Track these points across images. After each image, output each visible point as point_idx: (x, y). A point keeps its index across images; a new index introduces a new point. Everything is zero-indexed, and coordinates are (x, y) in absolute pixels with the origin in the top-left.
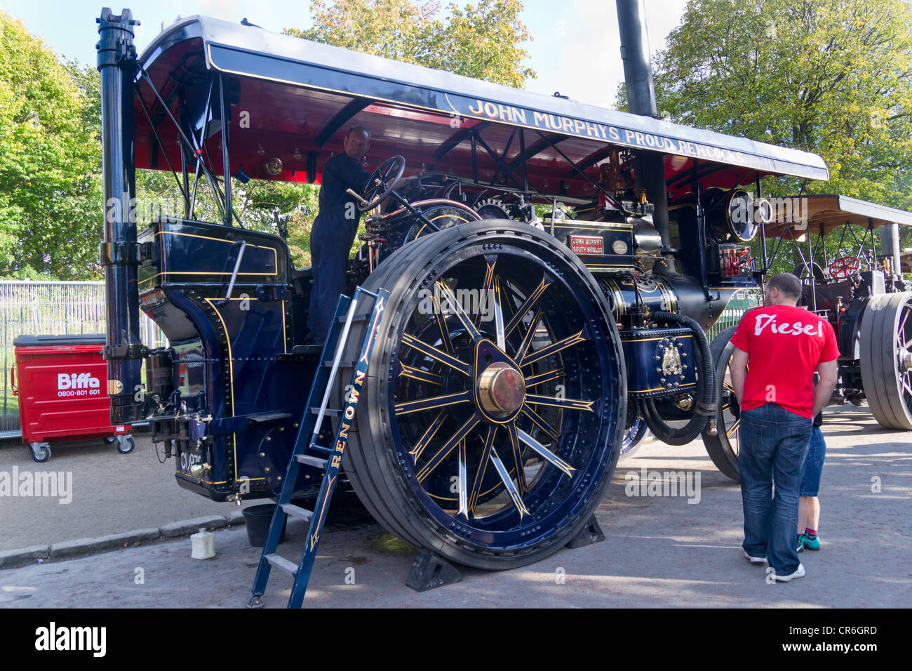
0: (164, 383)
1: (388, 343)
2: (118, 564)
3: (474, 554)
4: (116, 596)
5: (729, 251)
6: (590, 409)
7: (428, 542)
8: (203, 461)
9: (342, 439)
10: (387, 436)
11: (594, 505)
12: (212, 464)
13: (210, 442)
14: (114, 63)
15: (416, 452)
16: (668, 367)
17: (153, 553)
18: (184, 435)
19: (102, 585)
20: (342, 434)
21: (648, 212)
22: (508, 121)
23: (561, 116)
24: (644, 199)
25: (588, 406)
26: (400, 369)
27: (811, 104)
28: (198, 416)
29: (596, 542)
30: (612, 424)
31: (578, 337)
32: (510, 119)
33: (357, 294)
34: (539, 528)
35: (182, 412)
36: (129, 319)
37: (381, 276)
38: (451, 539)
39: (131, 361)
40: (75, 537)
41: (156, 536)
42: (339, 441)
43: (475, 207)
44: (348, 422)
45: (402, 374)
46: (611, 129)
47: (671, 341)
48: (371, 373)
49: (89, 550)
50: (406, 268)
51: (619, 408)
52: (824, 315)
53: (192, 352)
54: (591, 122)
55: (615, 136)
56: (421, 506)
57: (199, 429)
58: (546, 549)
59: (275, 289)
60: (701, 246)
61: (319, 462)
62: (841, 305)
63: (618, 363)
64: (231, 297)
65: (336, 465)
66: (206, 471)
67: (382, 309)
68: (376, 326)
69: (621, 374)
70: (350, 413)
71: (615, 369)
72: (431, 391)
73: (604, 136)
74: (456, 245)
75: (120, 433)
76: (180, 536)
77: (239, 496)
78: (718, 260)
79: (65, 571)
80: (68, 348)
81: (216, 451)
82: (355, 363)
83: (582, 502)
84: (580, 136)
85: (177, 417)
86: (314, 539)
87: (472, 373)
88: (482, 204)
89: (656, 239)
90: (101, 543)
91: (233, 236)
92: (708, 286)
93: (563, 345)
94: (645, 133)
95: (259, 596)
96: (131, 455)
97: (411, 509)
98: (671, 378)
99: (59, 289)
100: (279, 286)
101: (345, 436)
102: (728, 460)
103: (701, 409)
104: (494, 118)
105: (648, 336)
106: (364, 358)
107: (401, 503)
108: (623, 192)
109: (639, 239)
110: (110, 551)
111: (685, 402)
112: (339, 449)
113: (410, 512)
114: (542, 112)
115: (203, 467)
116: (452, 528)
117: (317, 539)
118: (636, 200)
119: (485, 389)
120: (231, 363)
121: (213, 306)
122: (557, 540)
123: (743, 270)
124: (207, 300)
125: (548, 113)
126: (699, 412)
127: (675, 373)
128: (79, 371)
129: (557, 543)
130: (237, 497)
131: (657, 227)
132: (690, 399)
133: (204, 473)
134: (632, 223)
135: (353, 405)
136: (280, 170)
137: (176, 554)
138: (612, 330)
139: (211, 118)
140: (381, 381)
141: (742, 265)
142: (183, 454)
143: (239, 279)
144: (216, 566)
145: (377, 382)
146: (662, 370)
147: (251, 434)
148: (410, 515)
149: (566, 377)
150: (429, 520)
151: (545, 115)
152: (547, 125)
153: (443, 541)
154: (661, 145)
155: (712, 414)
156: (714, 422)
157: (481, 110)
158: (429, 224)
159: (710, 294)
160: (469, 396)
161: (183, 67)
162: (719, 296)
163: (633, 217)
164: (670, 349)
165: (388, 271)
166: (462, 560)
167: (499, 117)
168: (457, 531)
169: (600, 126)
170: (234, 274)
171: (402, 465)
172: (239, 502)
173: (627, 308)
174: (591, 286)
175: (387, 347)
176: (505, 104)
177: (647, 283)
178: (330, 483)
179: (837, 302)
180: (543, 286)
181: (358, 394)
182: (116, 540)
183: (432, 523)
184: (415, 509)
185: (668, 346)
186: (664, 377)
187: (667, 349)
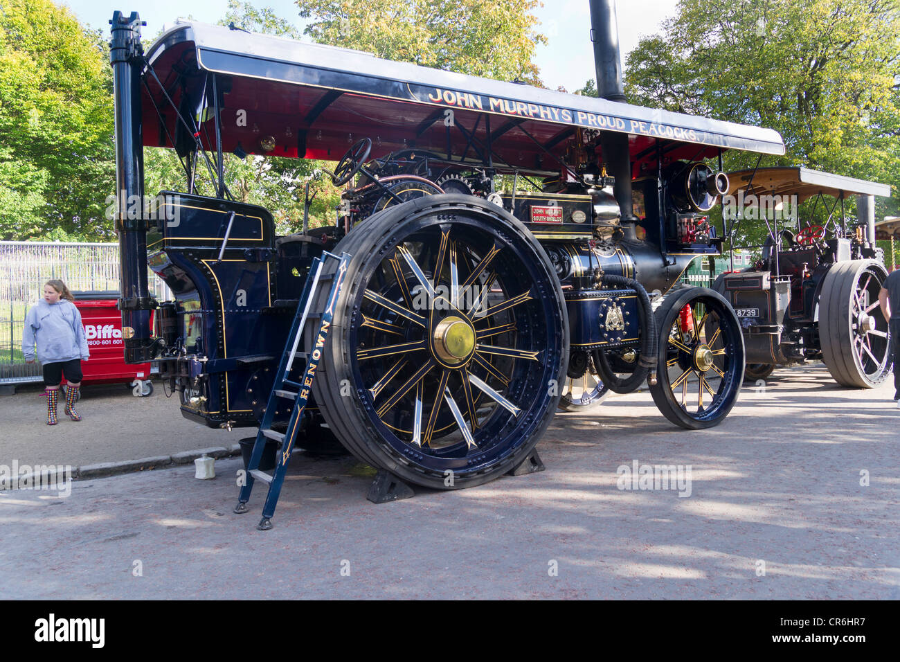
0: (171, 331)
1: (350, 298)
2: (134, 482)
3: (426, 476)
4: (131, 503)
5: (686, 220)
6: (536, 359)
7: (384, 463)
8: (201, 394)
9: (310, 376)
10: (349, 374)
11: (534, 440)
12: (207, 397)
13: (206, 379)
14: (124, 59)
15: (375, 391)
16: (611, 324)
17: (164, 474)
18: (185, 372)
19: (120, 496)
20: (310, 372)
21: (608, 184)
22: (466, 107)
23: (516, 101)
24: (604, 172)
25: (533, 356)
26: (363, 321)
27: (816, 72)
28: (195, 357)
29: (536, 471)
30: (555, 371)
31: (526, 296)
32: (467, 104)
33: (323, 257)
34: (484, 457)
35: (183, 354)
36: (139, 276)
37: (348, 242)
38: (404, 462)
39: (141, 311)
40: (100, 461)
41: (168, 462)
42: (307, 378)
43: (439, 182)
44: (315, 362)
45: (364, 324)
46: (563, 111)
47: (614, 300)
48: (336, 322)
49: (111, 471)
50: (368, 235)
51: (561, 358)
52: (787, 280)
53: (192, 305)
54: (544, 106)
55: (567, 118)
56: (377, 433)
57: (197, 369)
58: (489, 475)
59: (260, 253)
60: (660, 215)
61: (291, 395)
62: (806, 270)
63: (562, 319)
64: (223, 258)
65: (305, 397)
66: (203, 403)
67: (345, 269)
68: (340, 284)
69: (564, 328)
70: (316, 355)
71: (559, 325)
72: (393, 339)
73: (557, 117)
74: (413, 216)
75: (140, 378)
76: (188, 462)
77: (230, 424)
78: (676, 228)
79: (91, 486)
80: (94, 303)
81: (211, 387)
82: (321, 315)
83: (525, 437)
84: (534, 119)
85: (179, 358)
86: (286, 456)
87: (428, 326)
88: (445, 179)
89: (615, 209)
90: (121, 466)
91: (225, 207)
92: (667, 252)
93: (512, 302)
94: (597, 114)
95: (244, 503)
96: (150, 398)
97: (369, 435)
98: (614, 333)
99: (87, 249)
100: (264, 250)
101: (313, 373)
102: (671, 408)
103: (643, 361)
104: (452, 105)
105: (593, 296)
106: (329, 310)
107: (360, 430)
108: (585, 166)
109: (599, 209)
110: (128, 473)
111: (630, 355)
112: (307, 384)
113: (368, 438)
114: (497, 98)
115: (200, 399)
116: (406, 453)
117: (288, 456)
118: (597, 173)
119: (439, 339)
120: (223, 314)
121: (208, 266)
122: (499, 468)
123: (701, 238)
124: (203, 261)
125: (503, 99)
126: (641, 364)
127: (617, 329)
128: (103, 323)
129: (499, 470)
130: (228, 425)
131: (618, 198)
132: (633, 353)
133: (201, 404)
134: (591, 194)
135: (319, 348)
136: (274, 146)
137: (183, 475)
138: (556, 290)
139: (206, 106)
140: (344, 330)
141: (698, 233)
142: (186, 390)
143: (229, 243)
144: (215, 484)
145: (340, 330)
146: (605, 326)
147: (240, 373)
148: (367, 440)
149: (518, 331)
150: (385, 445)
151: (500, 101)
152: (502, 110)
153: (397, 464)
154: (612, 124)
155: (652, 366)
156: (654, 373)
157: (440, 98)
158: (395, 197)
159: (668, 259)
160: (425, 345)
161: (182, 61)
162: (675, 261)
163: (595, 189)
164: (613, 308)
165: (355, 238)
166: (413, 479)
167: (457, 103)
168: (410, 456)
169: (553, 109)
170: (225, 240)
171: (362, 399)
172: (230, 429)
173: (584, 272)
174: (538, 252)
175: (349, 302)
176: (462, 92)
177: (606, 248)
178: (299, 412)
179: (803, 268)
180: (494, 251)
181: (323, 339)
182: (134, 465)
183: (386, 447)
184: (372, 436)
185: (611, 305)
186: (606, 332)
187: (610, 308)
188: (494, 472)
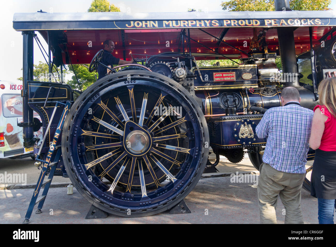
6: (189, 153)
9: (49, 158)
20: (49, 156)
21: (269, 57)
23: (181, 20)
24: (266, 51)
25: (187, 151)
29: (185, 213)
31: (183, 120)
32: (148, 26)
34: (150, 202)
39: (29, 128)
42: (47, 158)
44: (51, 151)
45: (83, 134)
46: (213, 22)
47: (245, 121)
51: (202, 153)
54: (198, 20)
55: (215, 24)
58: (150, 212)
65: (46, 167)
68: (65, 116)
70: (52, 148)
73: (208, 25)
84: (191, 28)
86: (36, 192)
87: (123, 135)
93: (177, 123)
94: (238, 20)
98: (245, 140)
104: (139, 27)
105: (230, 119)
106: (59, 128)
108: (256, 49)
112: (47, 161)
114: (168, 20)
120: (49, 129)
121: (44, 110)
122: (156, 209)
124: (42, 107)
125: (172, 20)
134: (258, 63)
135: (54, 145)
140: (67, 137)
143: (53, 100)
146: (238, 136)
151: (170, 22)
152: (171, 26)
153: (94, 201)
154: (250, 23)
157: (132, 25)
160: (122, 144)
163: (261, 61)
164: (244, 125)
167: (142, 26)
168: (105, 198)
169: (206, 21)
170: (47, 99)
176: (146, 21)
177: (269, 92)
178: (43, 173)
180: (162, 97)
181: (56, 141)
183: (88, 193)
184: (80, 187)
185: (243, 123)
186: (239, 139)
187: (243, 125)
188: (153, 211)
